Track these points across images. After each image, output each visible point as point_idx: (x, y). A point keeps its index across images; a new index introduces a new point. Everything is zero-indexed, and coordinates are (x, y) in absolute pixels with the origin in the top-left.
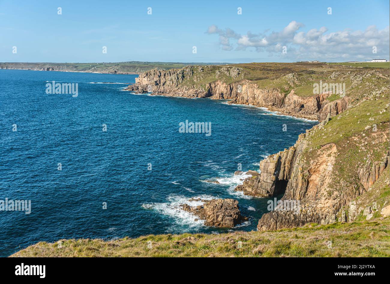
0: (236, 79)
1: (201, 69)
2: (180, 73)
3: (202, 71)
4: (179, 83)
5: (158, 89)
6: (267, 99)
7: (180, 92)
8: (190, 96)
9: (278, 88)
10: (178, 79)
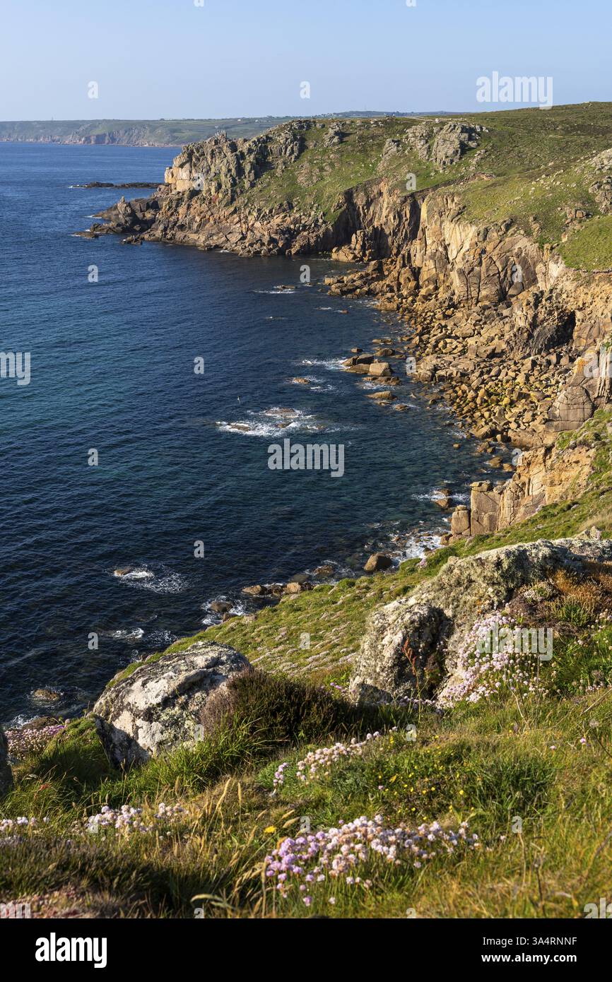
0: (447, 172)
1: (336, 133)
2: (250, 151)
3: (336, 140)
4: (238, 190)
5: (169, 213)
6: (477, 269)
7: (238, 225)
8: (257, 241)
10: (240, 170)
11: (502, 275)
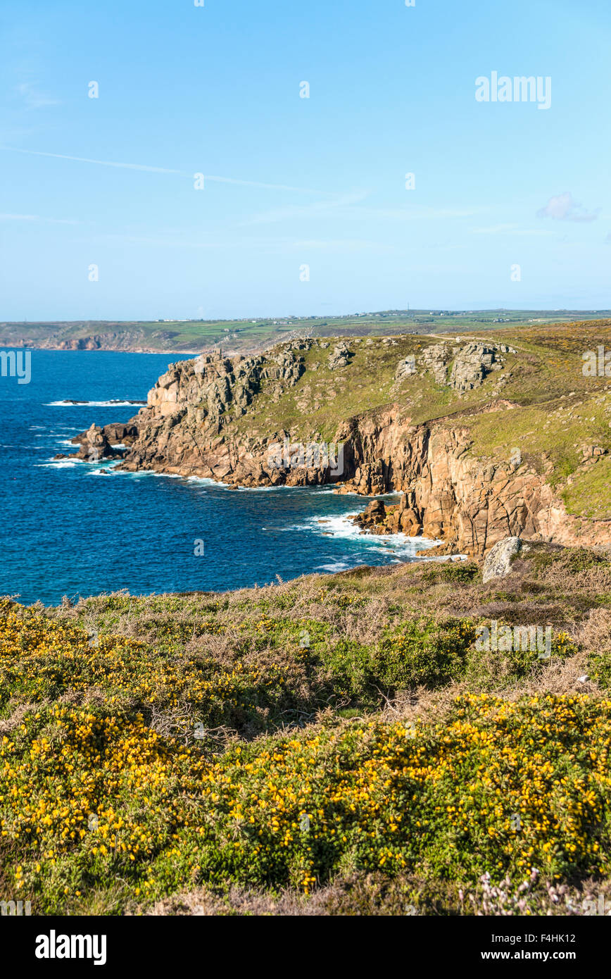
0: (466, 398)
1: (343, 354)
2: (242, 373)
3: (342, 361)
4: (228, 418)
5: (147, 443)
6: (482, 512)
7: (227, 457)
8: (247, 476)
9: (544, 456)
10: (229, 396)
11: (512, 518)
